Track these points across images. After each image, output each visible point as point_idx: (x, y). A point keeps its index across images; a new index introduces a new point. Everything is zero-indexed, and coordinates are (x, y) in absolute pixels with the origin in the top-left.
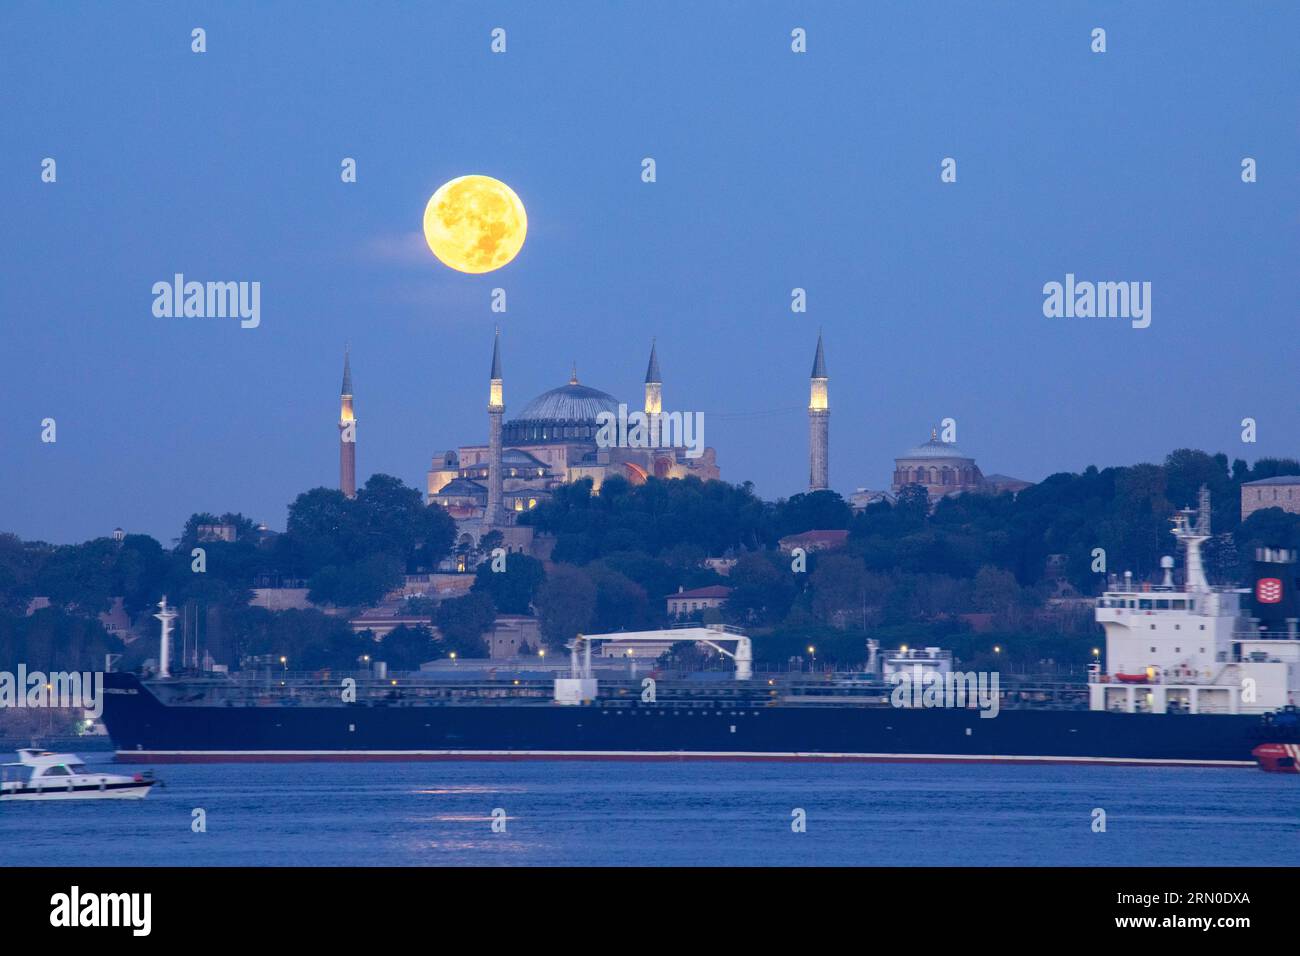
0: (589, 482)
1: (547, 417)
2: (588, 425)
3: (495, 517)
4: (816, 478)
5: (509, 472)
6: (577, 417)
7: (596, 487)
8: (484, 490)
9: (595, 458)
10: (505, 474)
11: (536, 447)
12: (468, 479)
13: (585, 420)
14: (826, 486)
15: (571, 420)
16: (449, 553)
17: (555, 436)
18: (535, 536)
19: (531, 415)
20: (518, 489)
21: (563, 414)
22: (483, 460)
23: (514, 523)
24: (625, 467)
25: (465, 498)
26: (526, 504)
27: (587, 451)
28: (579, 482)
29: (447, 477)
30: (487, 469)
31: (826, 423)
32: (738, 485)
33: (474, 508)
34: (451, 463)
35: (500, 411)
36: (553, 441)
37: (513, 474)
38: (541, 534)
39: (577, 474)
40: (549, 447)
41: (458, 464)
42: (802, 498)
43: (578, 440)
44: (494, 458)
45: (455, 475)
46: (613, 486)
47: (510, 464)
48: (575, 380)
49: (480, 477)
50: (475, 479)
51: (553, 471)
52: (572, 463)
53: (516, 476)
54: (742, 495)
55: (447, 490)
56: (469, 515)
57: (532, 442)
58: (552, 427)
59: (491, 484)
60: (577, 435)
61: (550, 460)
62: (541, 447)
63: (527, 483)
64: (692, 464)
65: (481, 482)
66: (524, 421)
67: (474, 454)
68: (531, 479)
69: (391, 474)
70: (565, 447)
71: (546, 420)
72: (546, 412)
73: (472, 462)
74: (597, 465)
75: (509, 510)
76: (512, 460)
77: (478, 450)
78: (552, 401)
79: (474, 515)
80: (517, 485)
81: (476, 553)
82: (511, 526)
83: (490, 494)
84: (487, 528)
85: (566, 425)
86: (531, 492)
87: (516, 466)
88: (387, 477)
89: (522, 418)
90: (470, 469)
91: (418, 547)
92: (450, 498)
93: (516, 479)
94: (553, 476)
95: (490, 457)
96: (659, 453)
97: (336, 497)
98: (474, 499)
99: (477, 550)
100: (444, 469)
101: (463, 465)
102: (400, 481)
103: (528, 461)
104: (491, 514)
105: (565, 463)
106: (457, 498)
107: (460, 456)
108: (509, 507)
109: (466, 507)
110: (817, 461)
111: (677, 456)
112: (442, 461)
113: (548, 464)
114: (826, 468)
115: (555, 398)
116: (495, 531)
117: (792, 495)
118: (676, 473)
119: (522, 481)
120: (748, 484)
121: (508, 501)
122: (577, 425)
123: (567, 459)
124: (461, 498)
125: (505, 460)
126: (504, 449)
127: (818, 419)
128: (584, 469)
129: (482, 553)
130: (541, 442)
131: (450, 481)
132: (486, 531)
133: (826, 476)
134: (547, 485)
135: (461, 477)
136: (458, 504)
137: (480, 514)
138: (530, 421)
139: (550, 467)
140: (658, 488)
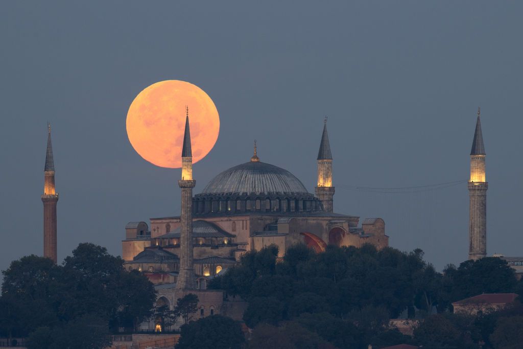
0: (274, 250)
1: (231, 191)
2: (268, 198)
3: (186, 282)
4: (475, 246)
5: (197, 241)
6: (258, 190)
7: (281, 255)
8: (176, 258)
9: (276, 228)
10: (194, 243)
11: (222, 219)
12: (160, 248)
13: (266, 193)
14: (485, 253)
15: (253, 194)
16: (149, 315)
17: (238, 208)
18: (225, 299)
19: (217, 189)
20: (205, 256)
21: (246, 189)
22: (173, 230)
23: (205, 288)
24: (303, 236)
25: (157, 265)
26: (213, 271)
27: (268, 222)
28: (264, 251)
29: (140, 246)
30: (179, 238)
31: (485, 196)
32: (411, 253)
33: (165, 274)
34: (142, 232)
35: (190, 185)
36: (236, 213)
37: (201, 243)
38: (230, 298)
39: (260, 244)
40: (233, 219)
41: (150, 233)
42: (471, 265)
43: (259, 211)
44: (185, 229)
45: (148, 244)
46: (295, 254)
47: (198, 234)
48: (255, 157)
49: (171, 246)
50: (167, 247)
51: (238, 240)
52: (254, 233)
53: (204, 245)
54: (414, 261)
55: (139, 258)
56: (161, 281)
57: (217, 214)
58: (236, 200)
59: (182, 252)
60: (258, 208)
61: (234, 230)
62: (226, 219)
63: (213, 250)
64: (363, 233)
65: (172, 250)
66: (210, 194)
67: (164, 225)
68: (217, 247)
69: (97, 244)
70: (248, 218)
71: (231, 194)
72: (230, 186)
73: (163, 232)
74: (277, 235)
75: (197, 276)
76: (199, 230)
77: (167, 221)
78: (235, 177)
79: (166, 280)
80: (204, 252)
81: (173, 315)
82: (204, 291)
83: (181, 261)
84: (181, 292)
85: (249, 198)
86: (217, 260)
87: (204, 236)
88: (93, 245)
89: (208, 192)
90: (161, 239)
91: (120, 309)
92: (145, 265)
93: (203, 248)
94: (237, 245)
95: (181, 229)
96: (332, 223)
97: (46, 264)
98: (166, 266)
99: (174, 312)
100: (137, 239)
101: (154, 235)
102: (104, 249)
103: (214, 231)
104: (183, 279)
105: (247, 232)
106: (150, 265)
107: (151, 228)
108: (198, 273)
109: (159, 273)
110: (476, 230)
111: (349, 226)
112: (135, 231)
113: (233, 233)
114: (484, 237)
115: (238, 173)
116: (190, 295)
117: (463, 261)
118: (348, 242)
119: (208, 249)
120: (418, 251)
121: (197, 267)
122: (258, 198)
123: (250, 229)
124: (153, 265)
125: (194, 230)
126: (194, 220)
127: (477, 192)
128: (266, 239)
129: (179, 315)
130: (226, 214)
131: (143, 250)
132: (182, 295)
133: (485, 244)
134: (232, 253)
135: (153, 246)
136: (151, 270)
137: (171, 279)
138: (216, 195)
139: (234, 236)
140: (336, 255)
